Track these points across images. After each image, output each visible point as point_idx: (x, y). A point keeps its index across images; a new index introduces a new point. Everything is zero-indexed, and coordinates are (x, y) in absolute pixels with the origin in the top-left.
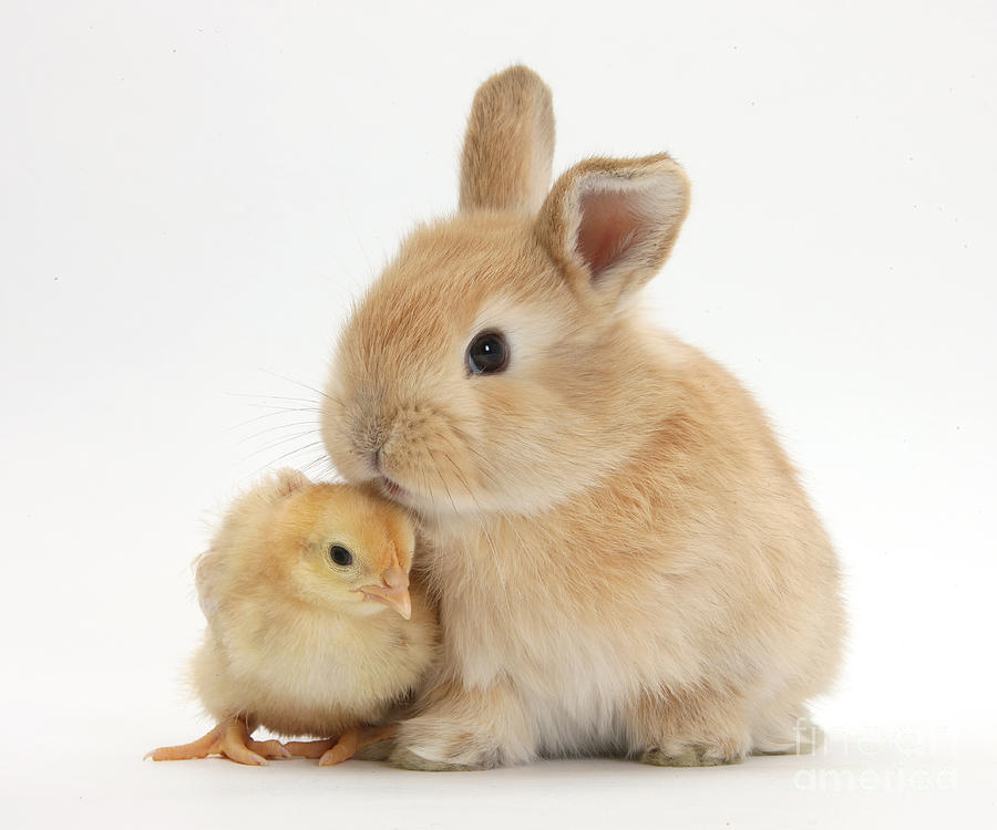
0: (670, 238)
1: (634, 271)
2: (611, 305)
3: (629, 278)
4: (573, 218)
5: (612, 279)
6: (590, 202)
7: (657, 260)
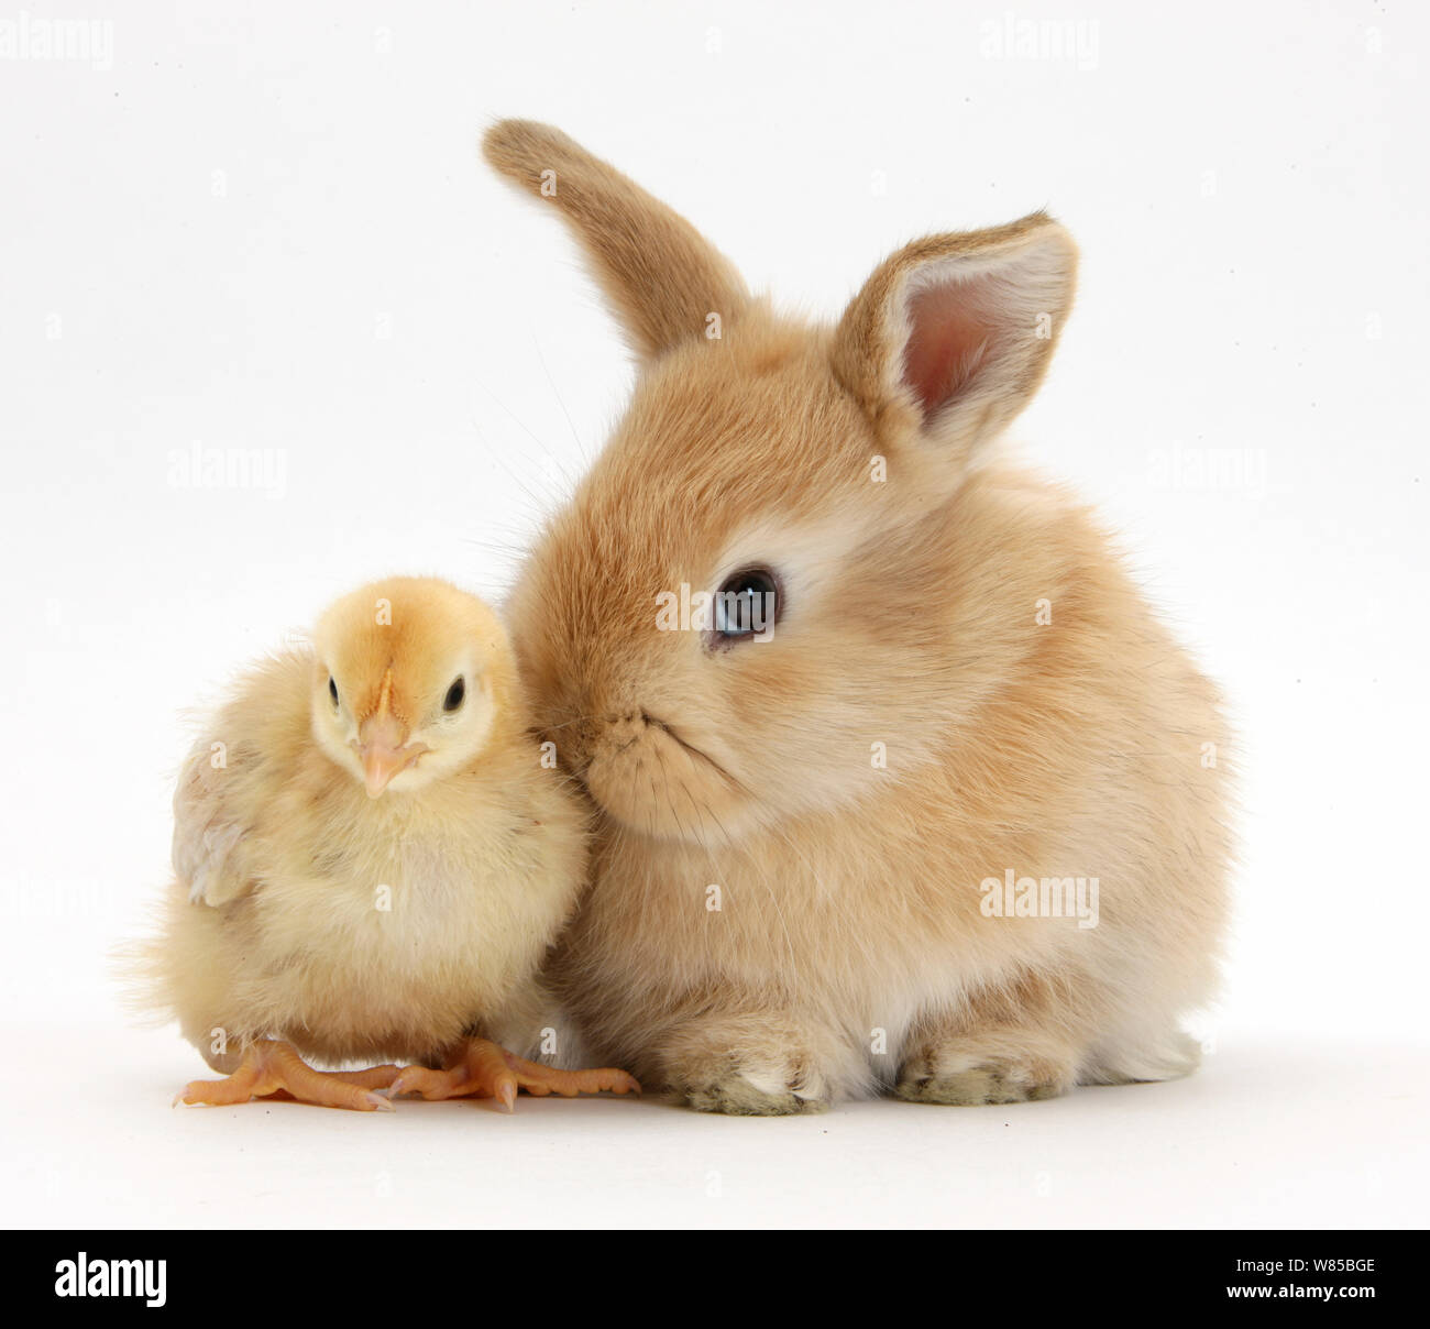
0: (1045, 348)
1: (995, 402)
2: (961, 460)
3: (986, 416)
4: (896, 331)
5: (960, 418)
6: (923, 305)
7: (1027, 382)
